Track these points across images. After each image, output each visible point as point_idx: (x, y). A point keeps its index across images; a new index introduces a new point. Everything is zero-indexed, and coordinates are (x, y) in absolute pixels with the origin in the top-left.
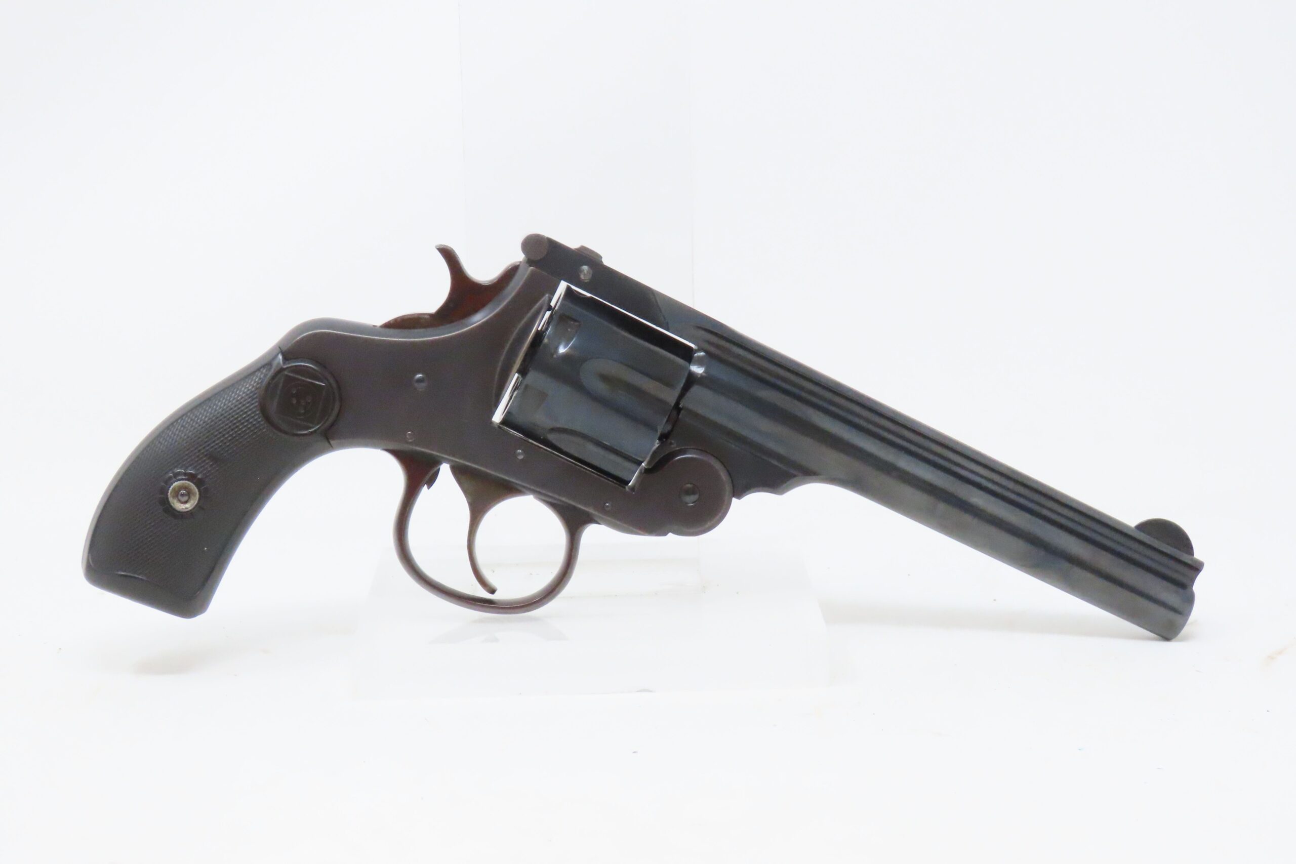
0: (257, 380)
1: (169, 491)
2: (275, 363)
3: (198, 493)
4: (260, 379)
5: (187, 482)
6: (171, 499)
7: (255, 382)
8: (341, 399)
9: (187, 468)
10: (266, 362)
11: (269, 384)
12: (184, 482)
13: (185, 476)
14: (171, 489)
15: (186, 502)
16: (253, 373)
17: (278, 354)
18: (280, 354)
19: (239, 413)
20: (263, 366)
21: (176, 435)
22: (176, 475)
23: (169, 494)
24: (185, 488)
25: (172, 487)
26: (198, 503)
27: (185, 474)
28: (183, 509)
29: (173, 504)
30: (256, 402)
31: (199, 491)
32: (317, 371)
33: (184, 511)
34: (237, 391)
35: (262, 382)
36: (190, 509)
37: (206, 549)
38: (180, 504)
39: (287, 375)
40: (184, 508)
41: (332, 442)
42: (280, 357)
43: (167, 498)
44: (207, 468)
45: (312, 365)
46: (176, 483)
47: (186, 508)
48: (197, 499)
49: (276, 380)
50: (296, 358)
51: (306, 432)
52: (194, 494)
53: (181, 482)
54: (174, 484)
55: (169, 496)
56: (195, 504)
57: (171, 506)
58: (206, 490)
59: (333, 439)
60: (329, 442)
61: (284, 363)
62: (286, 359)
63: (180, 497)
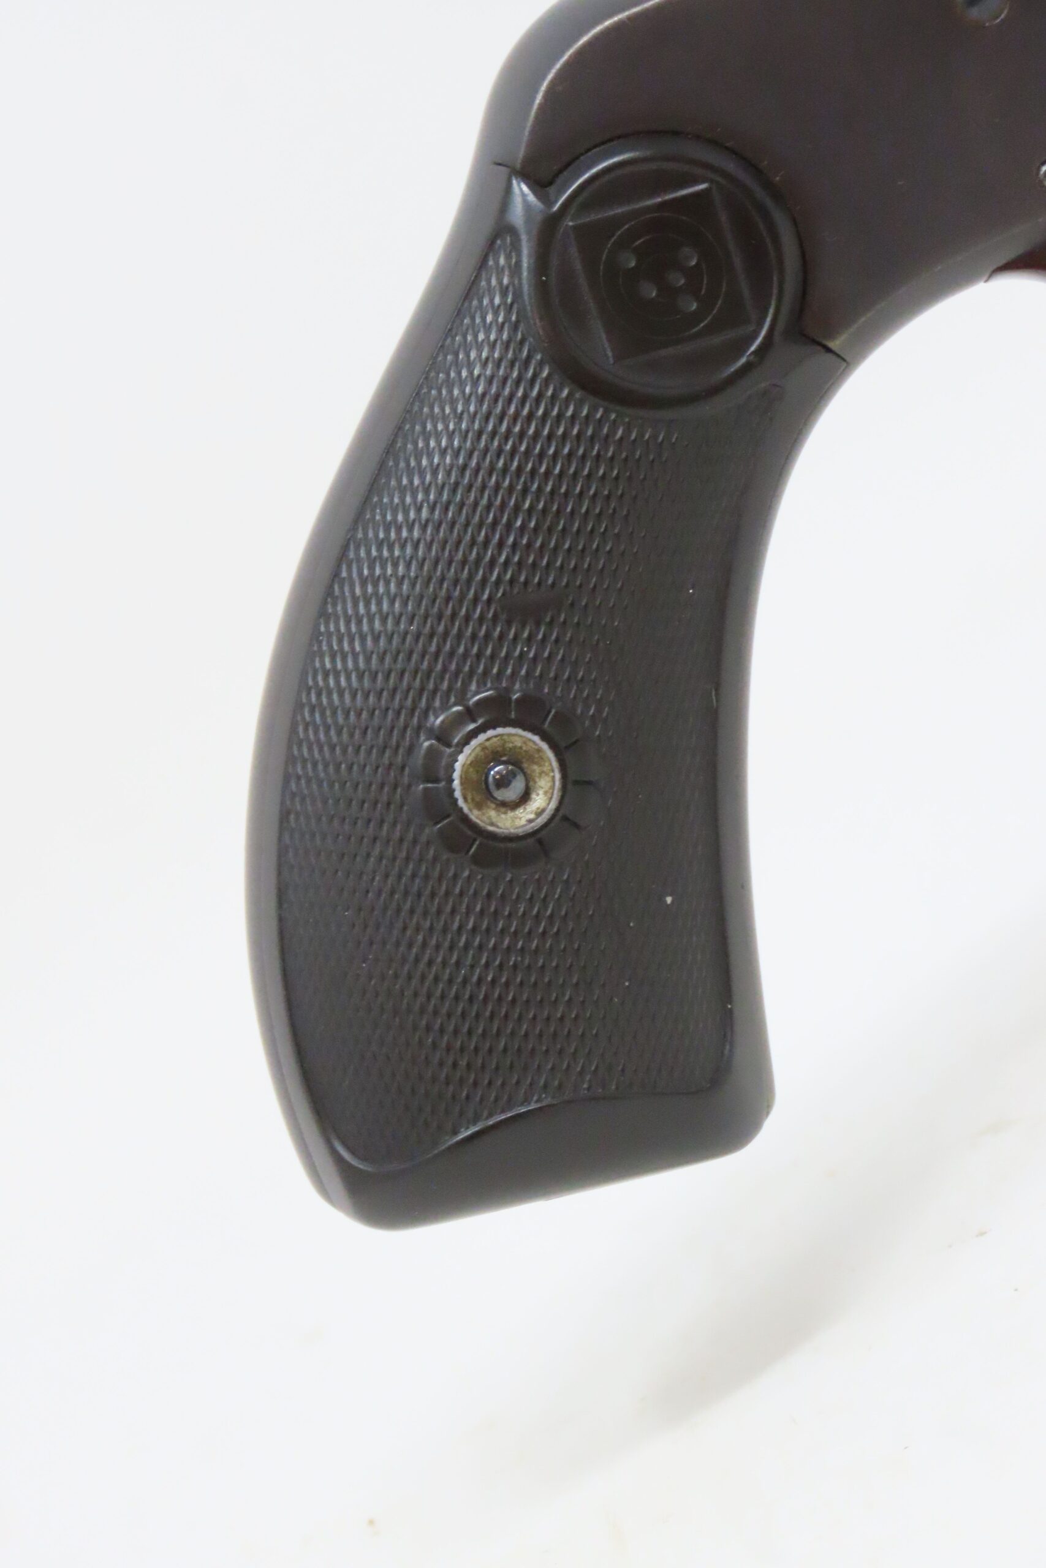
0: (497, 301)
1: (458, 794)
2: (517, 215)
3: (544, 746)
4: (504, 293)
5: (490, 733)
6: (474, 816)
7: (496, 313)
8: (776, 194)
9: (461, 699)
10: (487, 227)
11: (542, 289)
12: (482, 737)
13: (474, 721)
14: (456, 783)
15: (525, 798)
16: (471, 291)
17: (508, 190)
18: (514, 182)
19: (509, 431)
20: (490, 247)
21: (365, 621)
22: (443, 736)
23: (461, 803)
24: (495, 756)
25: (456, 775)
26: (564, 777)
27: (470, 714)
28: (530, 821)
29: (492, 824)
30: (541, 364)
31: (545, 737)
32: (644, 160)
33: (541, 821)
34: (459, 373)
35: (518, 295)
36: (553, 805)
37: (669, 900)
38: (511, 814)
39: (574, 228)
40: (532, 816)
41: (834, 345)
42: (522, 190)
43: (465, 819)
44: (522, 654)
45: (627, 151)
46: (461, 758)
47: (539, 813)
48: (555, 764)
49: (555, 262)
50: (570, 164)
51: (743, 360)
52: (535, 757)
53: (474, 743)
54: (458, 766)
55: (466, 810)
56: (558, 784)
57: (493, 836)
58: (564, 720)
59: (832, 334)
60: (829, 350)
61: (547, 201)
62: (541, 185)
63: (502, 795)
